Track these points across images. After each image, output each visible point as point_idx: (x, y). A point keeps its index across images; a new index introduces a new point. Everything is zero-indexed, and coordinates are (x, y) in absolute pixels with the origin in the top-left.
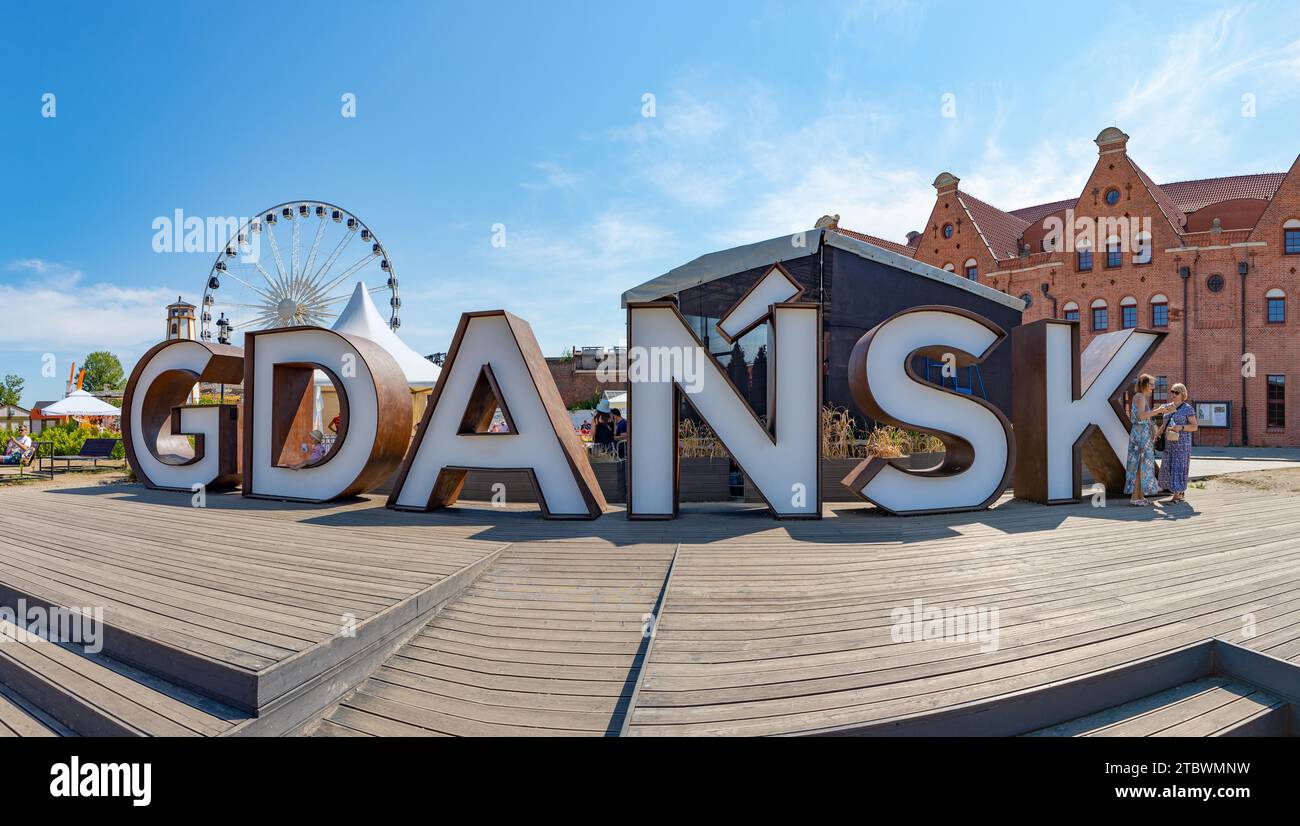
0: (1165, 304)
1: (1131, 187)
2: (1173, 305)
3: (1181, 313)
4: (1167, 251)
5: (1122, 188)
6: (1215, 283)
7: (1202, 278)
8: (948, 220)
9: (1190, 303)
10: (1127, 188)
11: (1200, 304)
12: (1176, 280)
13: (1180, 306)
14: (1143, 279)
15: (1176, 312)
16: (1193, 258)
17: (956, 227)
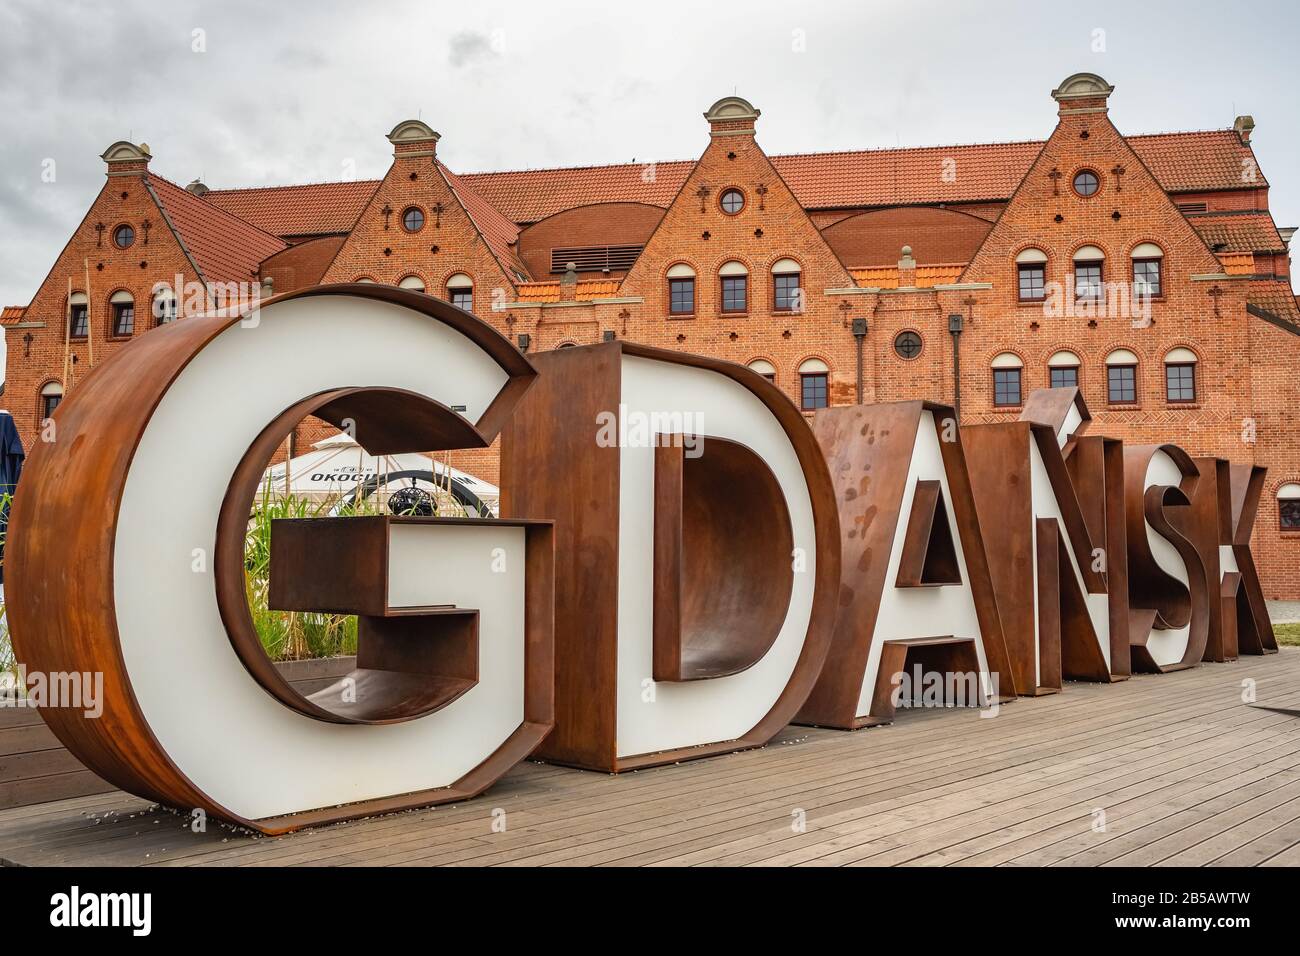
0: (825, 375)
1: (765, 191)
2: (837, 377)
3: (852, 390)
4: (827, 292)
5: (750, 191)
6: (908, 344)
7: (885, 334)
8: (418, 203)
9: (868, 376)
10: (758, 191)
11: (884, 377)
12: (843, 337)
13: (850, 379)
14: (787, 334)
15: (844, 389)
16: (870, 305)
17: (431, 218)
